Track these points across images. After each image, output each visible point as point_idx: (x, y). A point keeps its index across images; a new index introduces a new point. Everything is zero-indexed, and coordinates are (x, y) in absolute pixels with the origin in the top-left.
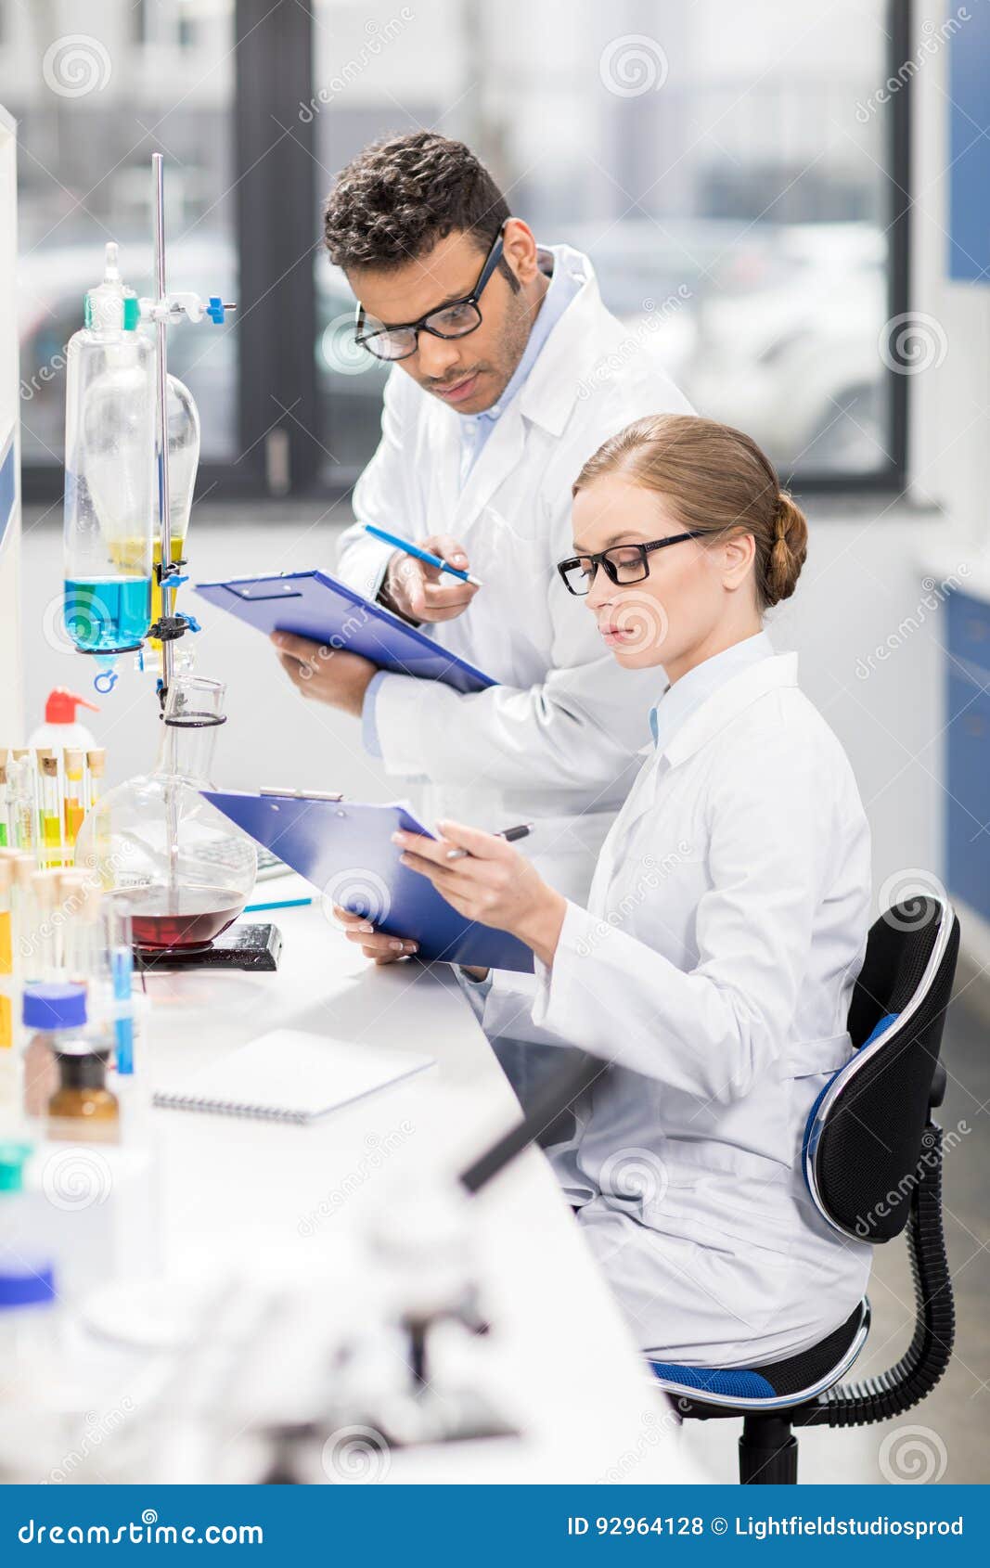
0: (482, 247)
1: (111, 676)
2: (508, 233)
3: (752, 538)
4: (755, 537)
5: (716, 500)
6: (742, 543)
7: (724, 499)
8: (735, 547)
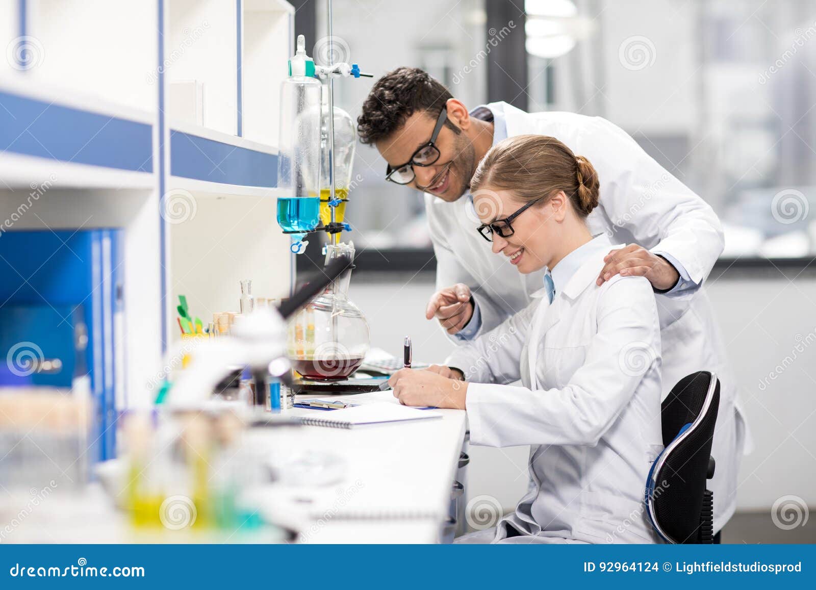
0: (434, 117)
1: (299, 245)
2: (448, 108)
3: (563, 192)
4: (564, 191)
5: (538, 184)
6: (559, 197)
7: (541, 181)
8: (556, 200)
